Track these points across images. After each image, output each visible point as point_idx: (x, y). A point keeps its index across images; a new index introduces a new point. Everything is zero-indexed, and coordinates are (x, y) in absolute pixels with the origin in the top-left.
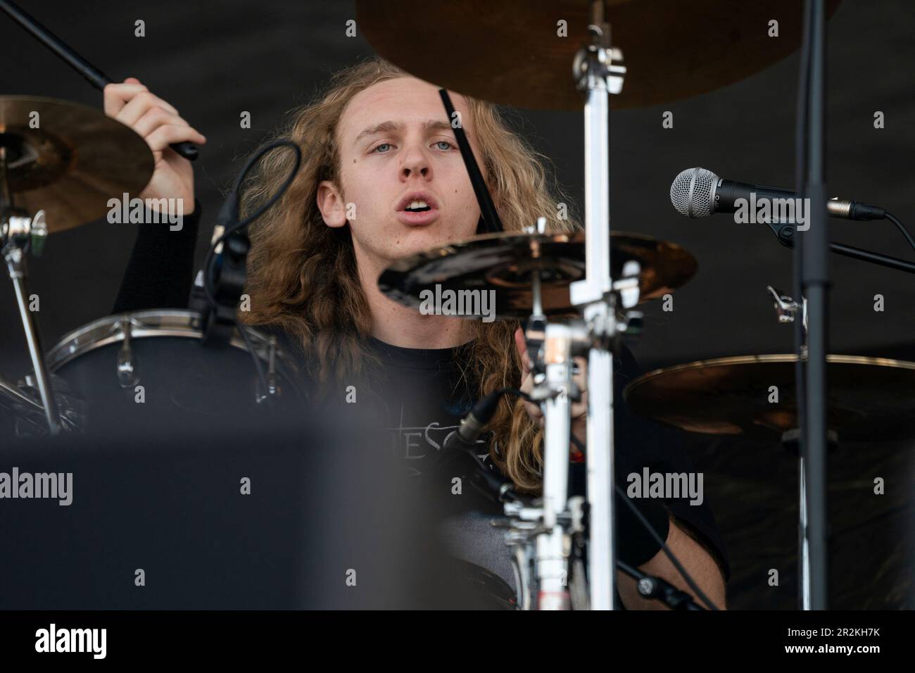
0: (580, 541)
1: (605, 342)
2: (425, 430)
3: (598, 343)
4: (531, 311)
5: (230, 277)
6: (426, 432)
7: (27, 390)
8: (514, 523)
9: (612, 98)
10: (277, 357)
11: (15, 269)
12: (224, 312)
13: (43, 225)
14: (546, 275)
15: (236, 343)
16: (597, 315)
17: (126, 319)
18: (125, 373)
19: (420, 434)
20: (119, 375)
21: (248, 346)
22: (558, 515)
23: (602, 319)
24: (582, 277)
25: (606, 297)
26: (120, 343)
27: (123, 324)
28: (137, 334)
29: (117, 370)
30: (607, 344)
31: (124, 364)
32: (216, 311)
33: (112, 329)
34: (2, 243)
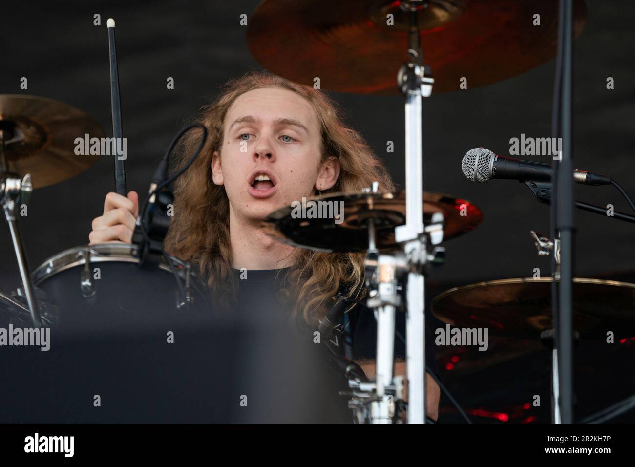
1: (420, 268)
3: (414, 269)
4: (367, 246)
5: (159, 221)
7: (17, 298)
8: (356, 394)
9: (424, 99)
10: (191, 276)
11: (10, 215)
12: (154, 245)
13: (29, 184)
14: (378, 222)
15: (162, 267)
16: (414, 249)
17: (87, 249)
18: (86, 287)
20: (82, 288)
21: (171, 269)
22: (386, 387)
23: (417, 252)
24: (404, 223)
25: (420, 236)
26: (83, 266)
27: (85, 252)
28: (94, 259)
29: (80, 284)
30: (421, 270)
31: (85, 280)
32: (149, 244)
33: (77, 257)
34: (1, 196)
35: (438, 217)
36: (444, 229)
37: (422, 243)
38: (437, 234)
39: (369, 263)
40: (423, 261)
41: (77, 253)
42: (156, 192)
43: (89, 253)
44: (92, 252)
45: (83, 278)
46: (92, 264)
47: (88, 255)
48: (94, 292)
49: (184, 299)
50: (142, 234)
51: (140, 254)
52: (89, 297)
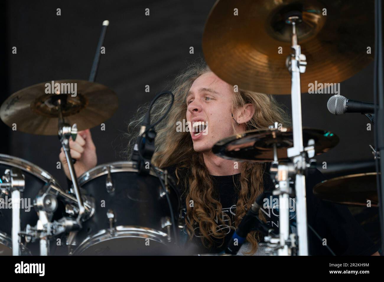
0: (295, 251)
1: (302, 171)
2: (229, 209)
3: (299, 172)
4: (273, 160)
5: (149, 148)
6: (230, 210)
7: (71, 194)
8: (268, 244)
9: (301, 74)
10: (168, 178)
11: (65, 147)
13: (76, 130)
15: (152, 174)
16: (298, 161)
17: (108, 165)
18: (109, 187)
19: (228, 211)
20: (107, 187)
22: (285, 241)
23: (300, 162)
24: (292, 146)
25: (301, 153)
26: (106, 175)
27: (107, 168)
28: (113, 171)
29: (105, 185)
30: (303, 172)
31: (108, 183)
33: (103, 170)
34: (60, 137)
35: (311, 142)
36: (315, 149)
37: (303, 157)
38: (311, 151)
39: (272, 170)
40: (304, 167)
41: (102, 168)
42: (146, 132)
44: (112, 167)
45: (107, 181)
46: (112, 174)
47: (109, 168)
48: (114, 190)
49: (165, 191)
50: (139, 155)
51: (138, 167)
52: (111, 193)
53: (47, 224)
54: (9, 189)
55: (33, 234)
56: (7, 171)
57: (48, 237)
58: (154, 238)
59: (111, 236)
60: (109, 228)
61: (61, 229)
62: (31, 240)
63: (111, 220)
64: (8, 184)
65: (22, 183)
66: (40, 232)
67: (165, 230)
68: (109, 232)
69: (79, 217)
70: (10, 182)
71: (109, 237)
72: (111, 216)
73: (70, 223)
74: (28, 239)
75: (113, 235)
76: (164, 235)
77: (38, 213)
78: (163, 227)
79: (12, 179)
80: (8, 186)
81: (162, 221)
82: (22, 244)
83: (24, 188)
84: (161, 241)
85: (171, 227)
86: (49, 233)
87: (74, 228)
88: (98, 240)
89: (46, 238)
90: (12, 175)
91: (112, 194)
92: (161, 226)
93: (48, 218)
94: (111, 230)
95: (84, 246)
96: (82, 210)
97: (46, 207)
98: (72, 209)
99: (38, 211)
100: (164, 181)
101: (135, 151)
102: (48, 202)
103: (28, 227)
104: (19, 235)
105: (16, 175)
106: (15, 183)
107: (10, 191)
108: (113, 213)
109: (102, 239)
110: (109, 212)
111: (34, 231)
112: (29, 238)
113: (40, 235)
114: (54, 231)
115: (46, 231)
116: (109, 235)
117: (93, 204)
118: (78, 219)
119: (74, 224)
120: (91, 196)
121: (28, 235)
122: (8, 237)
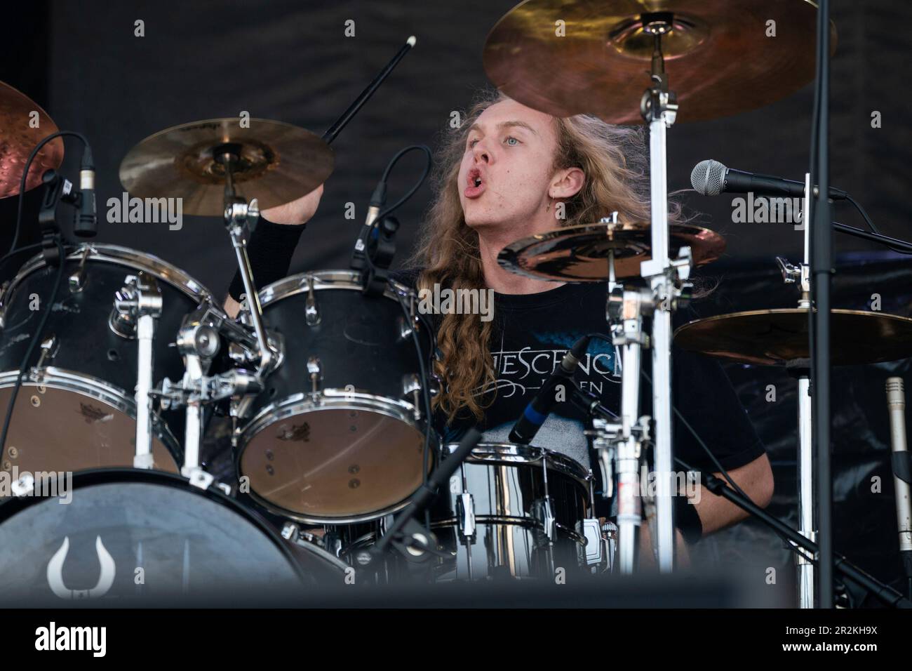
0: (648, 446)
5: (384, 247)
6: (519, 355)
8: (601, 434)
11: (237, 240)
13: (256, 209)
14: (618, 252)
15: (387, 295)
16: (659, 285)
17: (310, 276)
18: (311, 316)
19: (515, 357)
20: (307, 317)
22: (632, 428)
23: (663, 287)
24: (650, 257)
25: (666, 271)
26: (306, 293)
27: (308, 280)
28: (317, 287)
29: (305, 312)
30: (667, 306)
31: (310, 308)
32: (374, 272)
33: (300, 284)
34: (227, 222)
35: (685, 251)
36: (691, 264)
37: (668, 278)
38: (683, 268)
39: (613, 299)
41: (301, 280)
42: (380, 219)
43: (313, 280)
44: (316, 279)
45: (307, 306)
46: (316, 292)
47: (311, 282)
48: (319, 321)
49: (410, 327)
50: (363, 259)
51: (363, 281)
52: (314, 326)
53: (201, 379)
54: (133, 312)
55: (174, 395)
56: (129, 279)
57: (202, 403)
58: (389, 411)
59: (313, 405)
60: (311, 391)
61: (227, 391)
62: (170, 406)
63: (314, 376)
64: (132, 304)
65: (157, 302)
66: (187, 392)
67: (409, 398)
68: (311, 398)
69: (260, 370)
70: (136, 299)
71: (308, 408)
72: (313, 368)
73: (243, 379)
74: (165, 404)
75: (318, 404)
76: (409, 406)
77: (184, 359)
78: (406, 392)
79: (139, 293)
80: (132, 307)
81: (405, 381)
82: (154, 412)
83: (160, 311)
84: (402, 417)
85: (421, 393)
86: (204, 396)
87: (251, 389)
88: (289, 412)
89: (198, 404)
90: (140, 286)
91: (316, 329)
92: (402, 390)
93: (203, 367)
94: (315, 395)
95: (263, 420)
96: (266, 358)
97: (199, 349)
98: (242, 351)
99: (185, 355)
100: (409, 309)
101: (358, 252)
102: (203, 339)
103: (167, 382)
104: (150, 395)
105: (146, 287)
106: (144, 301)
107: (136, 315)
108: (319, 365)
109: (295, 411)
110: (312, 361)
111: (177, 390)
112: (168, 402)
113: (187, 398)
114: (213, 392)
115: (199, 392)
116: (309, 403)
117: (282, 346)
118: (258, 375)
119: (250, 382)
120: (277, 330)
121: (166, 398)
122: (128, 398)
